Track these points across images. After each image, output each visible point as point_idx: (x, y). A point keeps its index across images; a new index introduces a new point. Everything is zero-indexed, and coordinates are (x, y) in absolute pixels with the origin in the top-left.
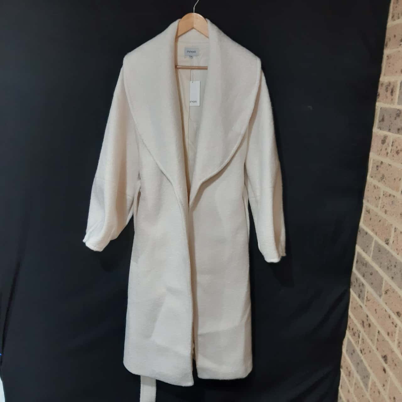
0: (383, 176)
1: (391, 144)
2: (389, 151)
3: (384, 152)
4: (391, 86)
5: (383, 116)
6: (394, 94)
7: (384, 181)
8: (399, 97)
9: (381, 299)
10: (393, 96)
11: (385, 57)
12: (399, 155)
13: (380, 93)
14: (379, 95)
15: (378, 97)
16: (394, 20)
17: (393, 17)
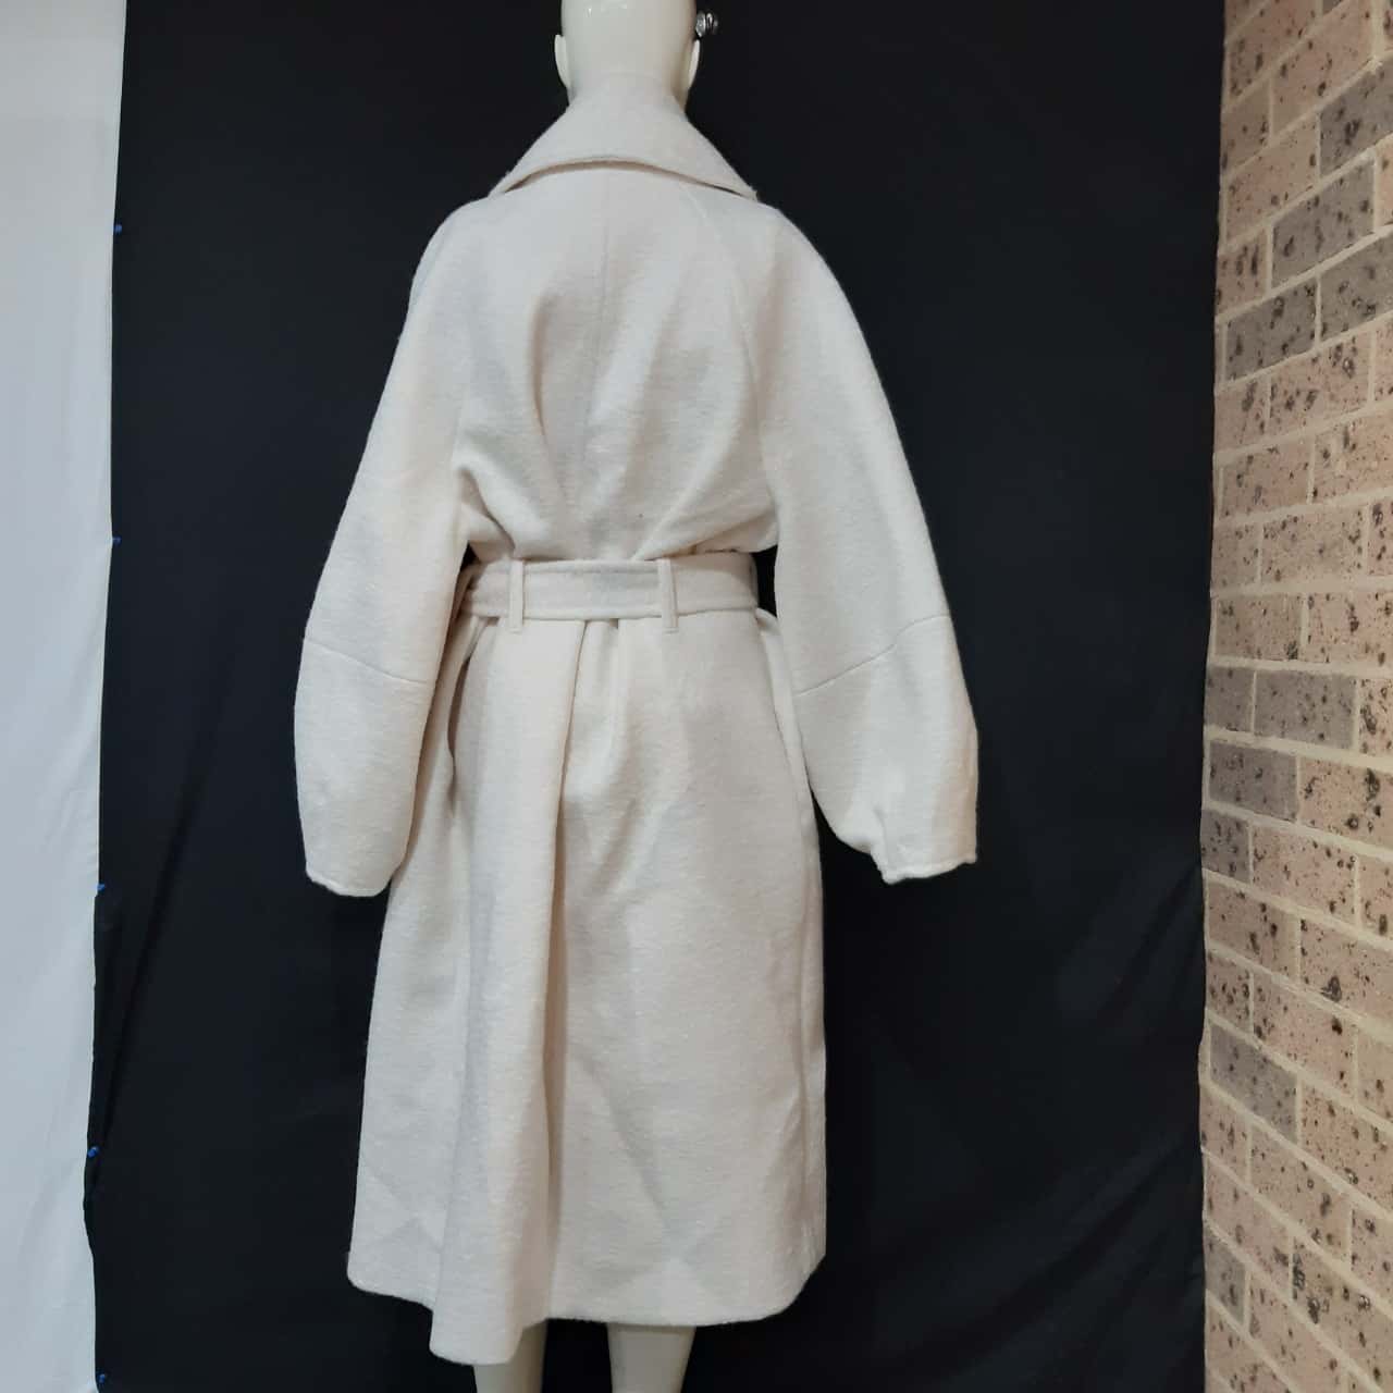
0: (1259, 489)
1: (1270, 394)
2: (1266, 416)
3: (1253, 426)
4: (1250, 254)
5: (1239, 337)
6: (1259, 268)
7: (1263, 501)
8: (1274, 266)
9: (1298, 822)
10: (1258, 277)
11: (1224, 194)
12: (1293, 408)
13: (1223, 289)
14: (1220, 293)
15: (1217, 301)
16: (1240, 92)
17: (1234, 87)
